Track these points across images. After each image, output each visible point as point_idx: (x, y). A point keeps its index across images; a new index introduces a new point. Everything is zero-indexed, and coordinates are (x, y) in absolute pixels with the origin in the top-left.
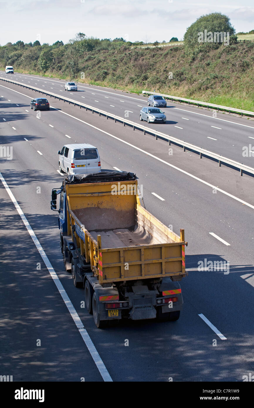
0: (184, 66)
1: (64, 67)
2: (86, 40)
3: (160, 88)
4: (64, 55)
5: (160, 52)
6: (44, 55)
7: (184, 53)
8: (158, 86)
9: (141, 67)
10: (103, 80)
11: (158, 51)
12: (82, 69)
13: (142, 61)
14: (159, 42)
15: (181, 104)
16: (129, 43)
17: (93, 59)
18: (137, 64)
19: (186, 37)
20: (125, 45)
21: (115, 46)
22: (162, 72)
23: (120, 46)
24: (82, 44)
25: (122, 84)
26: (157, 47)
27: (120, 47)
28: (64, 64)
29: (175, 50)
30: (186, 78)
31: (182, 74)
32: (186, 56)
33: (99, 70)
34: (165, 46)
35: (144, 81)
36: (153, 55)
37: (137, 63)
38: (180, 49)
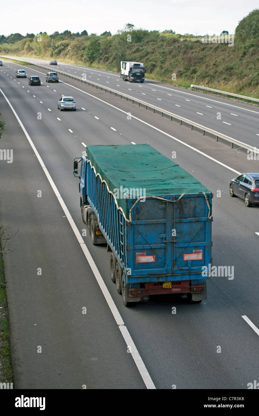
0: (235, 60)
1: (112, 58)
2: (135, 31)
3: (209, 82)
4: (111, 46)
6: (91, 45)
8: (207, 80)
9: (190, 60)
10: (151, 73)
13: (191, 54)
14: (209, 35)
15: (230, 100)
16: (178, 36)
17: (141, 50)
18: (186, 57)
19: (237, 30)
20: (174, 37)
21: (164, 39)
22: (212, 66)
23: (169, 38)
28: (111, 55)
30: (236, 73)
31: (232, 68)
32: (237, 50)
33: (147, 62)
35: (193, 75)
36: (203, 48)
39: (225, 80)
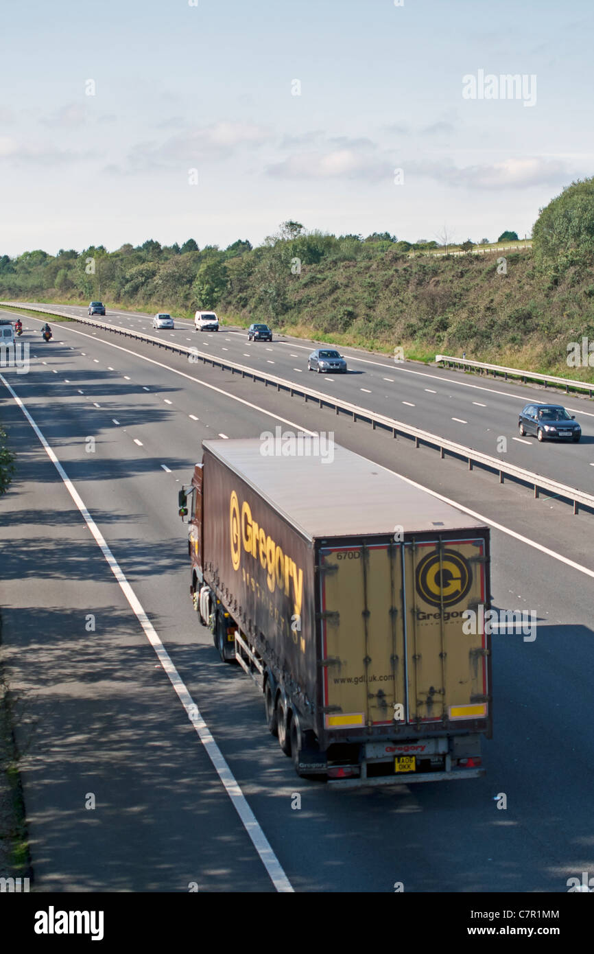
0: (534, 297)
1: (254, 300)
2: (305, 240)
3: (476, 349)
4: (252, 272)
5: (477, 266)
6: (206, 273)
7: (534, 268)
8: (472, 344)
9: (432, 299)
10: (345, 331)
11: (471, 262)
12: (295, 305)
13: (435, 285)
14: (473, 241)
15: (526, 386)
16: (403, 245)
17: (320, 281)
18: (423, 294)
19: (537, 229)
20: (394, 249)
21: (373, 253)
22: (483, 312)
23: (383, 251)
24: (295, 248)
25: (389, 339)
26: (469, 255)
27: (383, 255)
28: (254, 294)
29: (511, 261)
30: (538, 325)
31: (529, 316)
32: (538, 274)
33: (334, 306)
34: (488, 250)
35: (441, 334)
36: (461, 273)
37: (422, 291)
38: (524, 259)
39: (513, 342)
